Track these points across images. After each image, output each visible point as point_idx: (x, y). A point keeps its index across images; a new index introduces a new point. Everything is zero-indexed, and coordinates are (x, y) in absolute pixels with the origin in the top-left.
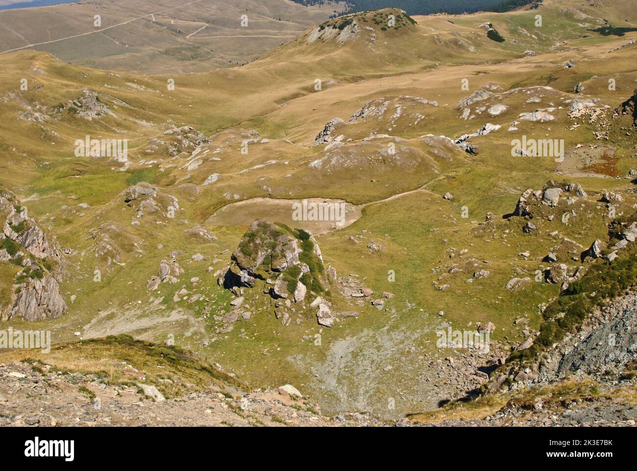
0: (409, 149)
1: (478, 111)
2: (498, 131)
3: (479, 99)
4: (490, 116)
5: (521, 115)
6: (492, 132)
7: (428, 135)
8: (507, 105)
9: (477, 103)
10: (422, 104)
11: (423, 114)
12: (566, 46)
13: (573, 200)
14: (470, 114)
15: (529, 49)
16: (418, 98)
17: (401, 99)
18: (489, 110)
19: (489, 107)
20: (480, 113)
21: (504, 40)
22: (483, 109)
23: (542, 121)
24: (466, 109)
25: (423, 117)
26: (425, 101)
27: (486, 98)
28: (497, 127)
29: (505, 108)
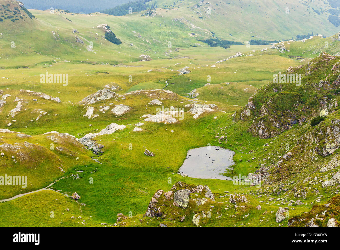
0: (33, 145)
1: (102, 110)
2: (123, 131)
3: (103, 98)
4: (114, 116)
5: (144, 116)
6: (117, 131)
7: (52, 132)
8: (130, 106)
9: (101, 102)
10: (45, 99)
11: (45, 110)
12: (178, 53)
13: (202, 201)
14: (94, 113)
15: (145, 54)
16: (40, 93)
17: (21, 93)
18: (112, 110)
19: (112, 107)
20: (104, 112)
21: (121, 43)
22: (107, 108)
23: (166, 123)
24: (90, 108)
25: (45, 113)
26: (47, 97)
27: (109, 98)
28: (122, 127)
29: (128, 109)
